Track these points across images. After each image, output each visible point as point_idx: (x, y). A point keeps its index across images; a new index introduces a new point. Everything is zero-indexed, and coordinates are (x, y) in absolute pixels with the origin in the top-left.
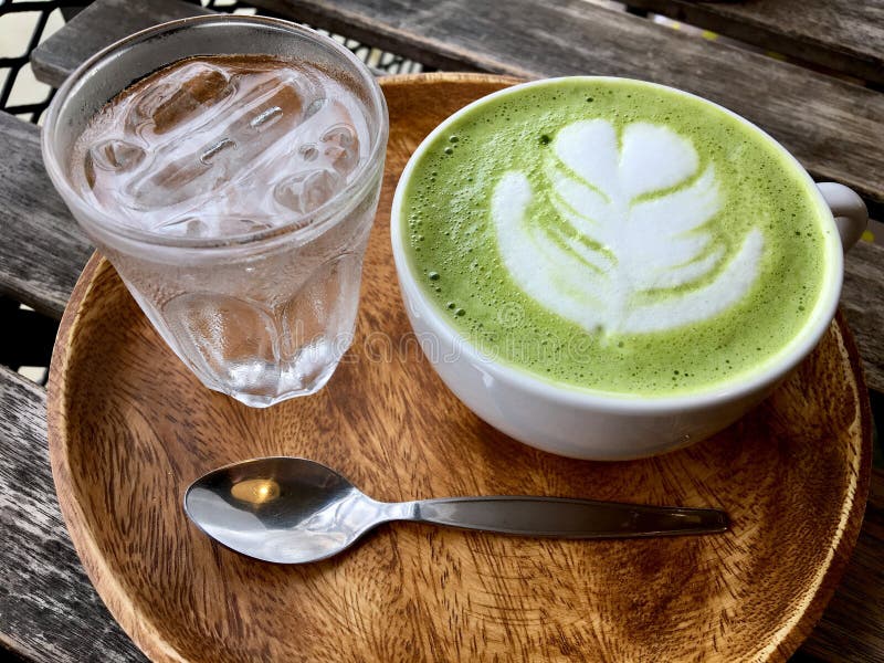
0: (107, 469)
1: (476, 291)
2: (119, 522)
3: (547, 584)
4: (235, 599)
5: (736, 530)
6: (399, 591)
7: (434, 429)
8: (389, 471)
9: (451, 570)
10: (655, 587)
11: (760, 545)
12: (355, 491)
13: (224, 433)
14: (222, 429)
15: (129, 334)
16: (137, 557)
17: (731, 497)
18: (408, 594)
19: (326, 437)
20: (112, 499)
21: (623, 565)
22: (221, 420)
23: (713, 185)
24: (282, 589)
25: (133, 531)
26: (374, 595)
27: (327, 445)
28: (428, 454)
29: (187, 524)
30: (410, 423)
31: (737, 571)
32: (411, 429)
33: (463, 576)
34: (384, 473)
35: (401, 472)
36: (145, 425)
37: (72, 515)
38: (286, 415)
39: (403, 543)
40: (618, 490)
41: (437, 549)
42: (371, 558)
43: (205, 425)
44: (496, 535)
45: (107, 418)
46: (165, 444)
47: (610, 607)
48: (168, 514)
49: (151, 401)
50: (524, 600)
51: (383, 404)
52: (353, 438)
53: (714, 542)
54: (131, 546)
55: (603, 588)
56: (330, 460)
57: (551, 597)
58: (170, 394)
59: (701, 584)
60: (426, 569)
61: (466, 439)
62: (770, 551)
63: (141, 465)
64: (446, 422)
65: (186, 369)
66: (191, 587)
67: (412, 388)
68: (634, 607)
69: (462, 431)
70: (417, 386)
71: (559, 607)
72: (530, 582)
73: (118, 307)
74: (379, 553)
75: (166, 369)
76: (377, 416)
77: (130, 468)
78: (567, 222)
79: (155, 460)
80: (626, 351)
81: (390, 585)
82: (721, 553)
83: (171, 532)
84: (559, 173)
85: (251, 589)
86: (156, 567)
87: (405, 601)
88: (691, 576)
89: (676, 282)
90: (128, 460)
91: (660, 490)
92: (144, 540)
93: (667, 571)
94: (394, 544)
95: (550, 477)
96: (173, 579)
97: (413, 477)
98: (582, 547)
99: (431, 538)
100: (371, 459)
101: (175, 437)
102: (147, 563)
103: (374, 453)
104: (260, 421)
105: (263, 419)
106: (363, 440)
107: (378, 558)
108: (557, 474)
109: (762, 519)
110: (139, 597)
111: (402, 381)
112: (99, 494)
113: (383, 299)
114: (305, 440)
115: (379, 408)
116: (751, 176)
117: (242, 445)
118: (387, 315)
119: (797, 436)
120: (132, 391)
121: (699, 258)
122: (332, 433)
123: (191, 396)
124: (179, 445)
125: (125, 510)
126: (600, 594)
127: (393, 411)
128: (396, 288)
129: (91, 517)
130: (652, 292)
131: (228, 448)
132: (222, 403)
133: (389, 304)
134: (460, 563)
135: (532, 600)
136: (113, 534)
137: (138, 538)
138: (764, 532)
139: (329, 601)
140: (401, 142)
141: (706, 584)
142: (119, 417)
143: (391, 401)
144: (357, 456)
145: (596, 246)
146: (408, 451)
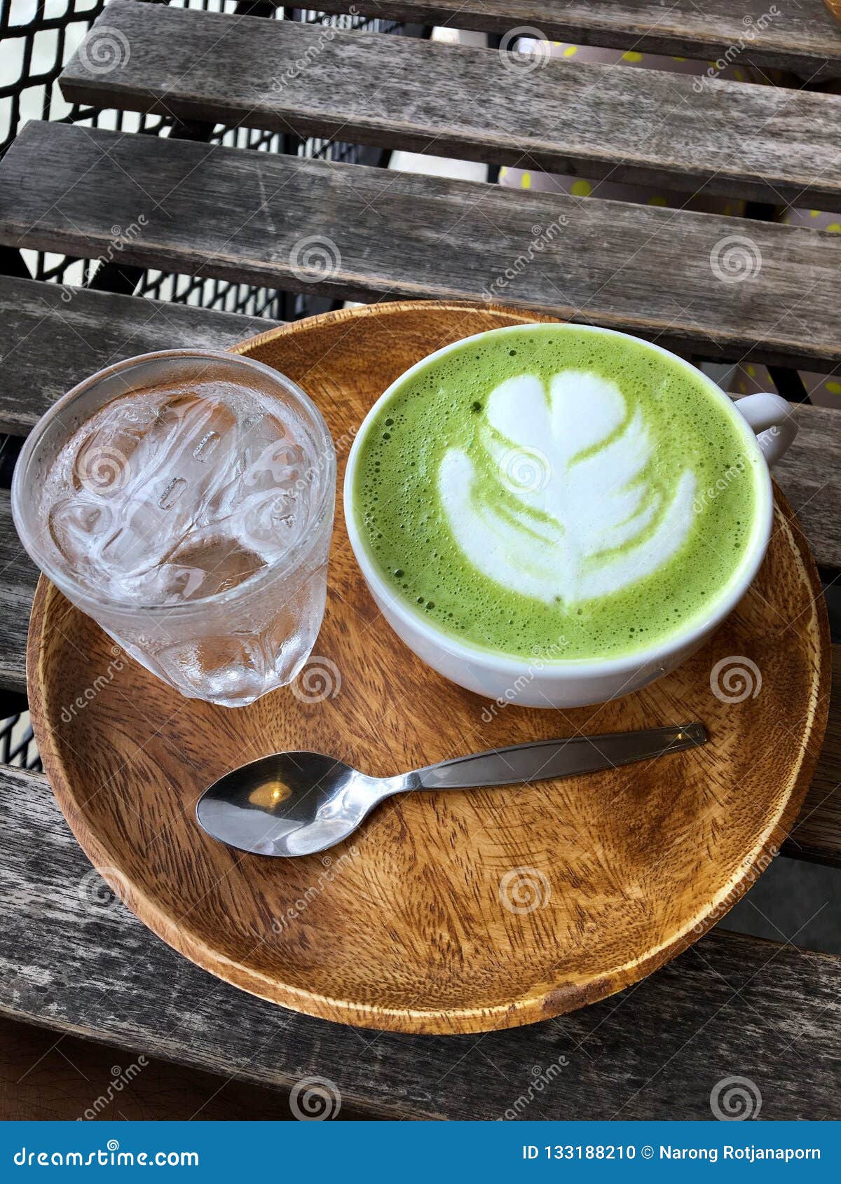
0: (110, 798)
1: (440, 582)
2: (137, 847)
3: (550, 825)
4: (262, 898)
5: (715, 740)
6: (413, 858)
7: (416, 695)
8: (381, 745)
9: (457, 829)
10: (649, 809)
11: (740, 752)
12: (354, 773)
13: (213, 738)
14: (209, 734)
15: (92, 655)
16: (162, 876)
17: (707, 709)
18: (422, 859)
19: (312, 723)
20: (124, 826)
21: (616, 794)
22: (206, 726)
23: (642, 430)
24: (304, 879)
25: (151, 853)
26: (391, 867)
27: (315, 731)
28: (414, 720)
29: (200, 835)
30: (390, 693)
31: (721, 780)
32: (393, 699)
33: (470, 833)
34: (376, 748)
35: (392, 744)
36: (133, 745)
37: (94, 851)
38: (268, 708)
39: (408, 813)
40: (601, 722)
41: (441, 812)
42: (381, 834)
43: (191, 733)
44: (493, 788)
45: (96, 747)
46: (158, 761)
47: (609, 836)
48: (179, 828)
49: (132, 720)
50: (531, 844)
51: (361, 678)
52: (339, 719)
53: (697, 756)
54: (154, 868)
55: (601, 820)
56: (322, 745)
57: (555, 837)
58: (149, 709)
59: (690, 799)
60: (434, 833)
61: (448, 699)
62: (749, 755)
63: (141, 787)
64: (426, 685)
65: (158, 680)
66: (219, 893)
67: (386, 657)
68: (632, 831)
69: (443, 692)
70: (390, 654)
71: (563, 845)
72: (533, 827)
73: (75, 630)
74: (387, 827)
75: (138, 684)
76: (357, 691)
77: (130, 791)
78: (513, 496)
79: (152, 778)
80: (586, 617)
81: (403, 854)
82: (705, 765)
83: (185, 845)
84: (496, 443)
85: (275, 884)
86: (182, 881)
87: (420, 867)
88: (680, 792)
89: (620, 540)
90: (126, 784)
91: (640, 716)
92: (163, 858)
93: (656, 792)
94: (400, 815)
95: (535, 721)
96: (201, 890)
97: (405, 747)
98: (576, 784)
99: (433, 803)
100: (360, 736)
101: (165, 752)
102: (172, 881)
103: (362, 729)
104: (244, 719)
105: (247, 717)
106: (349, 718)
107: (388, 831)
108: (542, 718)
109: (738, 727)
110: (176, 914)
111: (375, 651)
112: (111, 824)
113: (338, 567)
114: (293, 730)
115: (357, 683)
116: (678, 413)
117: (233, 747)
118: (346, 584)
119: (763, 638)
120: (110, 713)
121: (637, 513)
122: (318, 718)
123: (169, 707)
124: (171, 759)
125: (137, 833)
126: (600, 826)
127: (372, 684)
128: (348, 554)
129: (112, 850)
130: (600, 555)
131: (221, 753)
132: (202, 708)
133: (346, 573)
134: (465, 822)
135: (537, 843)
136: (135, 859)
137: (157, 857)
138: (742, 739)
139: (350, 881)
140: (321, 389)
141: (694, 797)
142: (106, 743)
143: (368, 673)
144: (347, 736)
145: (541, 517)
146: (394, 722)
